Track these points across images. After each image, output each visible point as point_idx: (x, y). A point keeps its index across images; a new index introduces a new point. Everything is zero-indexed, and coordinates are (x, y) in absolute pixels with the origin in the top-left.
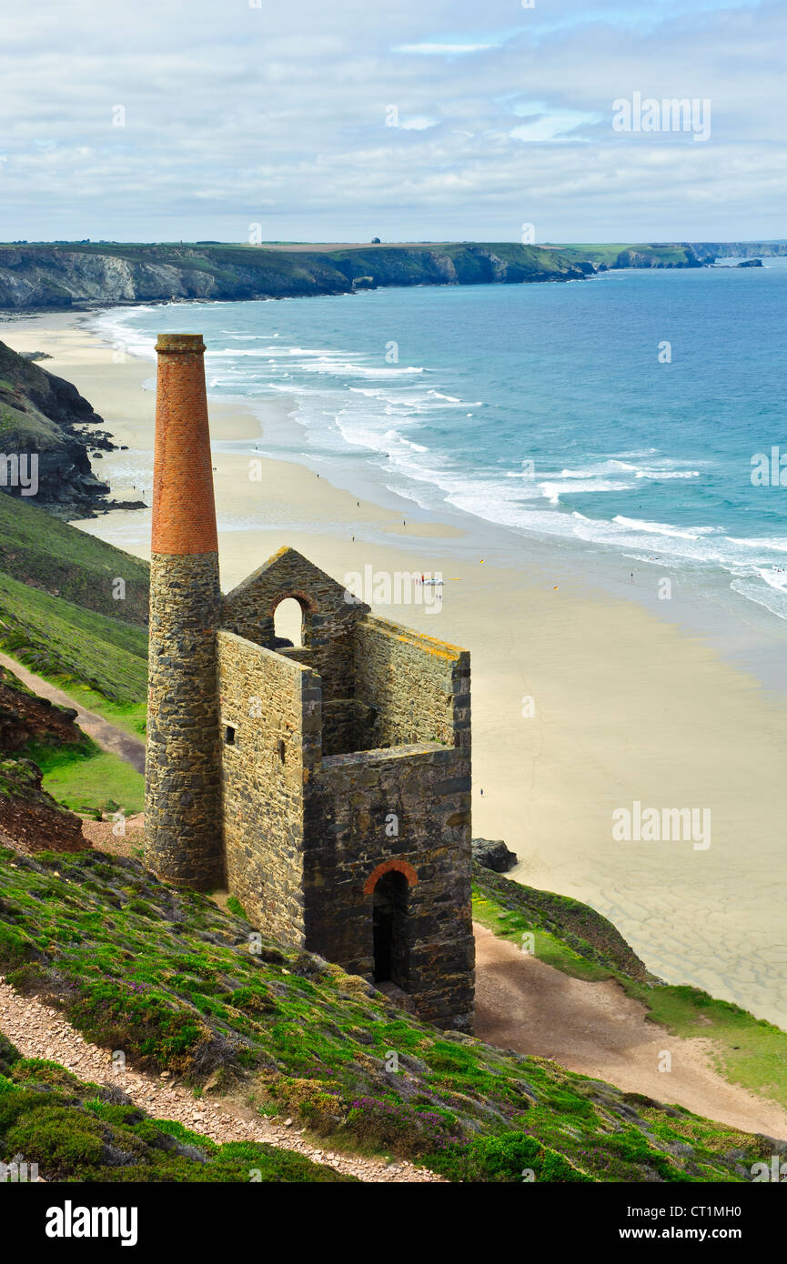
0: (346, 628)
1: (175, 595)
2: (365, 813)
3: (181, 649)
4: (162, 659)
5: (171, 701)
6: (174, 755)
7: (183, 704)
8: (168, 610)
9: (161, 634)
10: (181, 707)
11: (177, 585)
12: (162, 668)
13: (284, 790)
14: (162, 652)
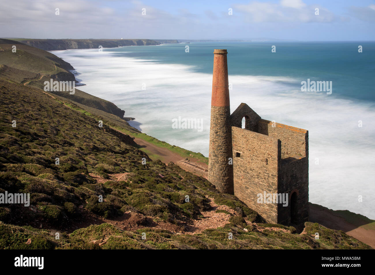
0: (257, 123)
1: (221, 117)
2: (289, 177)
3: (223, 132)
4: (217, 135)
5: (220, 146)
6: (221, 161)
7: (224, 147)
8: (219, 121)
9: (217, 128)
10: (223, 148)
11: (222, 115)
12: (217, 137)
13: (267, 172)
14: (217, 133)
